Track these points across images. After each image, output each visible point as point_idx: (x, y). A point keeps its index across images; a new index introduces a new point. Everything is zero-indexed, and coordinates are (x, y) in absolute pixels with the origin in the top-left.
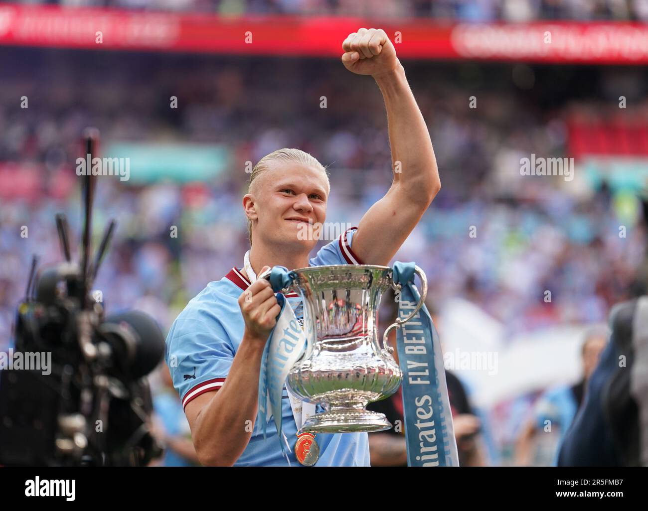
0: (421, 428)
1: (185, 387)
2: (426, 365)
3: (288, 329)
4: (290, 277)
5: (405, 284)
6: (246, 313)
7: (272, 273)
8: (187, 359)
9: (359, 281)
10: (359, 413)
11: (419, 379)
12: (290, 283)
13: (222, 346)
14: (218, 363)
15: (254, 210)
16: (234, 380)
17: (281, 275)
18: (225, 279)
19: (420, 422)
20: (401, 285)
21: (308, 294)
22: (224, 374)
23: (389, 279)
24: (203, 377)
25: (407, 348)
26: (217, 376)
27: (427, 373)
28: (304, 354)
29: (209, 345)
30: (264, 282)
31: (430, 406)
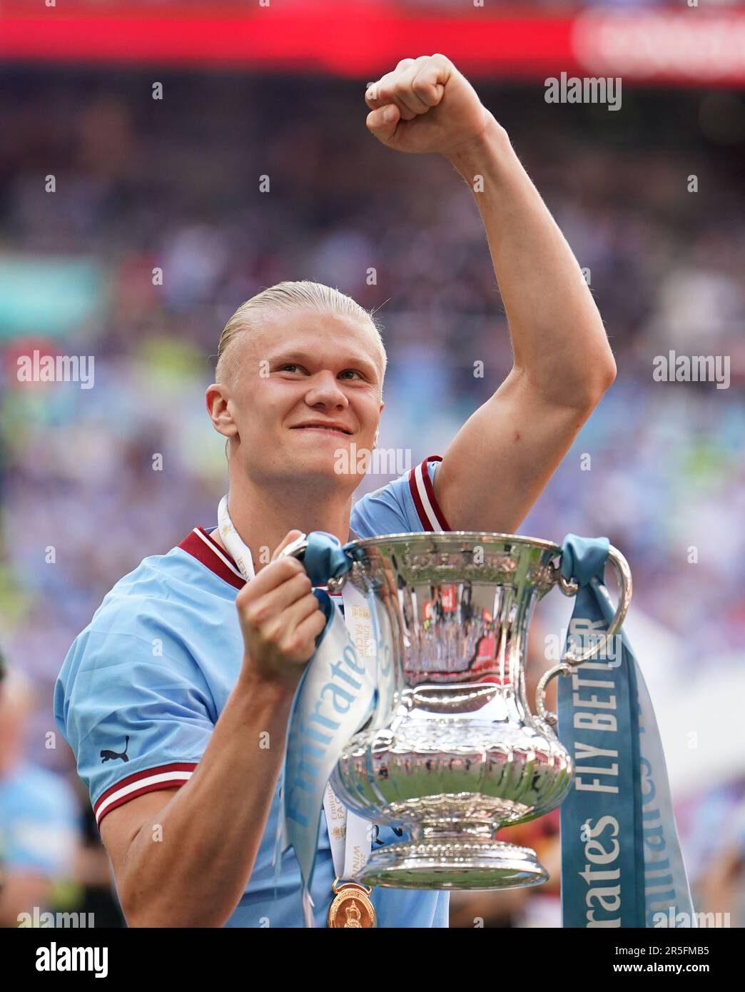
0: (591, 881)
1: (103, 777)
2: (614, 754)
3: (340, 663)
4: (346, 555)
5: (586, 583)
6: (252, 629)
7: (310, 544)
8: (113, 718)
9: (501, 570)
10: (481, 845)
11: (596, 781)
12: (345, 569)
13: (187, 695)
14: (177, 731)
15: (229, 416)
16: (218, 768)
17: (328, 551)
18: (177, 552)
19: (591, 870)
20: (578, 583)
21: (388, 591)
22: (190, 755)
23: (554, 571)
24: (145, 759)
25: (578, 716)
26: (175, 759)
27: (614, 771)
28: (371, 719)
29: (157, 691)
30: (294, 564)
31: (614, 838)
